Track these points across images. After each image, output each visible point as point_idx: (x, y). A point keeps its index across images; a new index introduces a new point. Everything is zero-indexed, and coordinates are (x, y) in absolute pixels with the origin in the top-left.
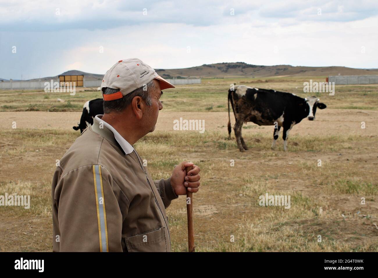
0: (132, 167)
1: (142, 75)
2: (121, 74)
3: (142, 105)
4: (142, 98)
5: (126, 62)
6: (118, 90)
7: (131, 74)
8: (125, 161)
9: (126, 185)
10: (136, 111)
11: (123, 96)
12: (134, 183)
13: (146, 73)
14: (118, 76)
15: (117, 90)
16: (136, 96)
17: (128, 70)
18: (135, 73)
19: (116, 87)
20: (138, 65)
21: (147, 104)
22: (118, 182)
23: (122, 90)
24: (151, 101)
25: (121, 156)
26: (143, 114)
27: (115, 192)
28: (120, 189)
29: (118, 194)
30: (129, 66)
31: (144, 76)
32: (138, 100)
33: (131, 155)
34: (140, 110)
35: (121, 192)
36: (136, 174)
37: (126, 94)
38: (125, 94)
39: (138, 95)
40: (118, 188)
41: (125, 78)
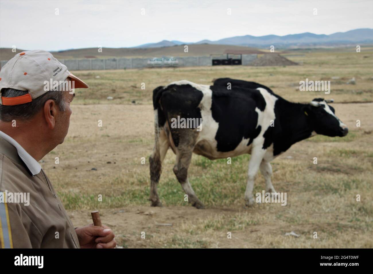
0: (40, 191)
1: (56, 72)
2: (29, 71)
3: (55, 111)
4: (56, 102)
5: (31, 56)
6: (27, 91)
7: (42, 72)
8: (33, 184)
9: (38, 215)
10: (49, 118)
11: (33, 100)
12: (46, 211)
13: (59, 70)
14: (26, 74)
15: (24, 91)
16: (49, 99)
17: (38, 65)
18: (47, 70)
19: (24, 88)
20: (49, 59)
21: (61, 109)
22: (28, 212)
23: (31, 91)
24: (65, 105)
25: (28, 178)
26: (56, 122)
27: (25, 226)
28: (31, 221)
29: (29, 227)
30: (39, 60)
31: (57, 73)
32: (51, 104)
33: (38, 176)
34: (53, 117)
35: (32, 225)
36: (46, 200)
37: (36, 98)
38: (35, 96)
39: (51, 98)
40: (28, 220)
41: (35, 77)
